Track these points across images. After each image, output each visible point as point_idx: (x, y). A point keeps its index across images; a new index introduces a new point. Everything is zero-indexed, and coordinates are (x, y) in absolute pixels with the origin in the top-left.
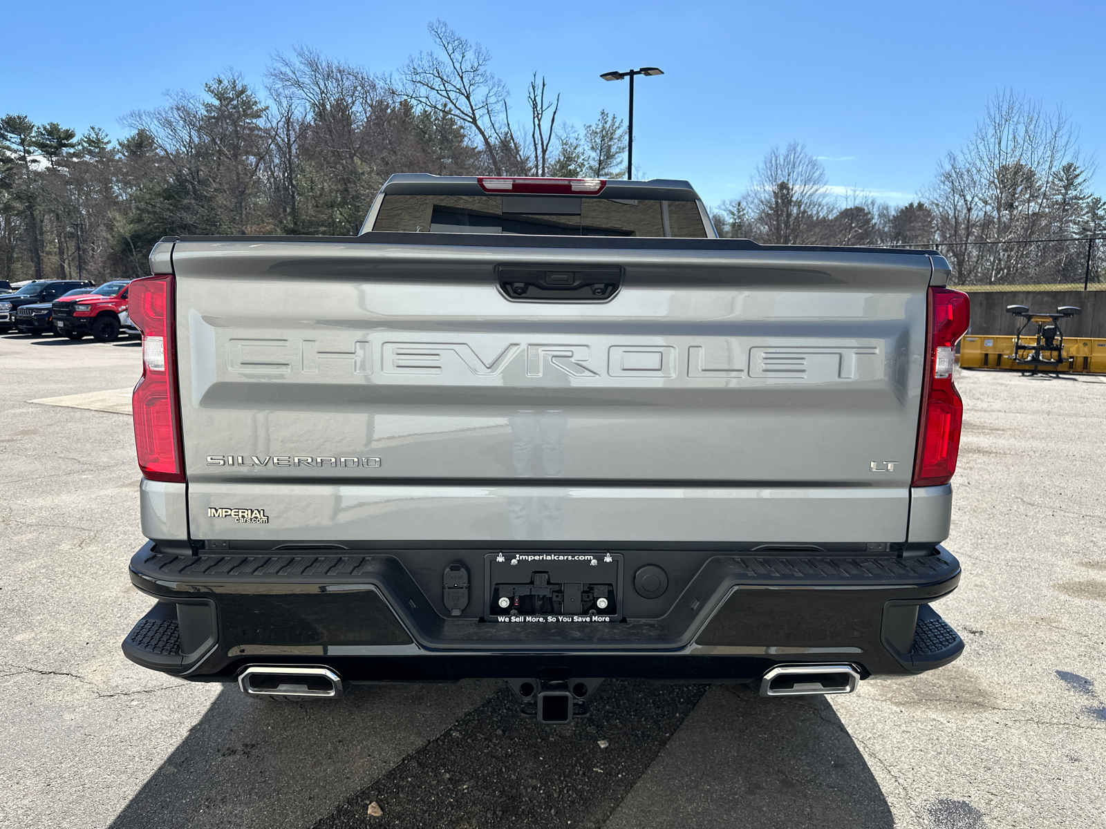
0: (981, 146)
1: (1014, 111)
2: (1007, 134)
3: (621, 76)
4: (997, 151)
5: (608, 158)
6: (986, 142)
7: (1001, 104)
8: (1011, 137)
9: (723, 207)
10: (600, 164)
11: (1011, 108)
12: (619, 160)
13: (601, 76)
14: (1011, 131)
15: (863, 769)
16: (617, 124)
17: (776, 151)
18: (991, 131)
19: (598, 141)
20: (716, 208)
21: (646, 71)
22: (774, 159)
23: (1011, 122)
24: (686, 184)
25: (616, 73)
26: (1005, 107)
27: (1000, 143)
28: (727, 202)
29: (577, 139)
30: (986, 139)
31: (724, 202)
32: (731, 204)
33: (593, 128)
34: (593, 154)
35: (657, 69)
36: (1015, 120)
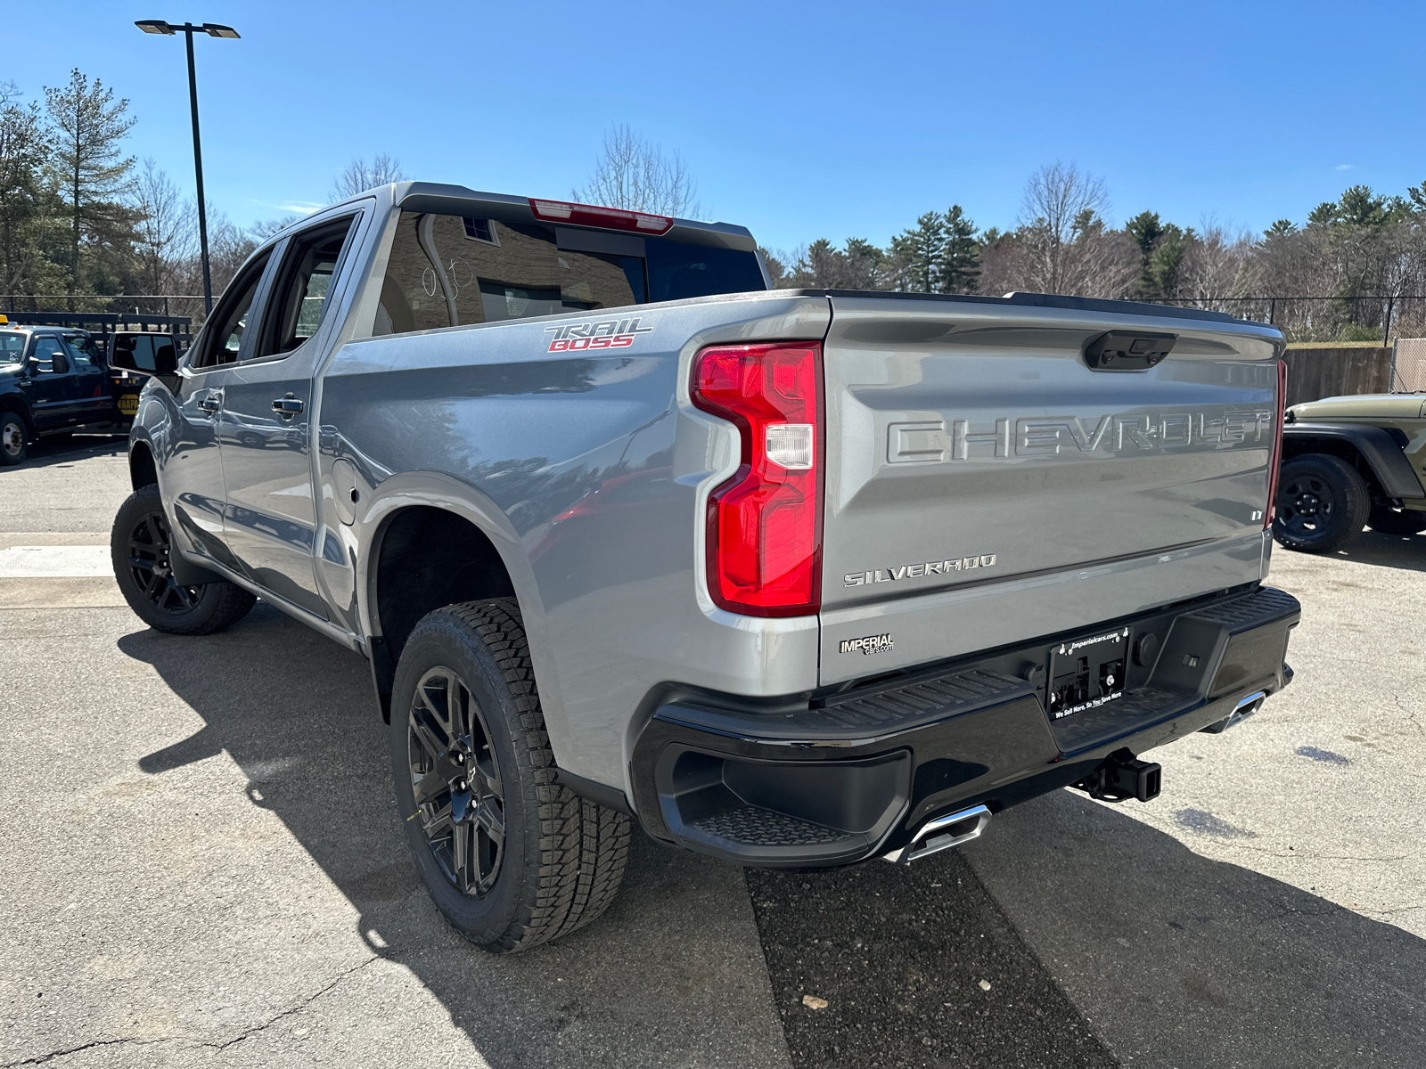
0: (602, 188)
1: (633, 153)
2: (627, 179)
3: (172, 29)
4: (619, 197)
5: (93, 143)
6: (608, 185)
7: (619, 141)
8: (631, 181)
9: (258, 231)
10: (78, 151)
11: (629, 148)
13: (136, 23)
14: (631, 174)
16: (102, 95)
17: (359, 164)
18: (613, 174)
19: (73, 115)
20: (248, 232)
21: (213, 29)
23: (630, 164)
25: (163, 23)
26: (624, 146)
27: (621, 189)
28: (264, 224)
29: (33, 108)
30: (608, 181)
31: (260, 224)
32: (269, 228)
34: (64, 134)
35: (232, 29)
36: (634, 161)
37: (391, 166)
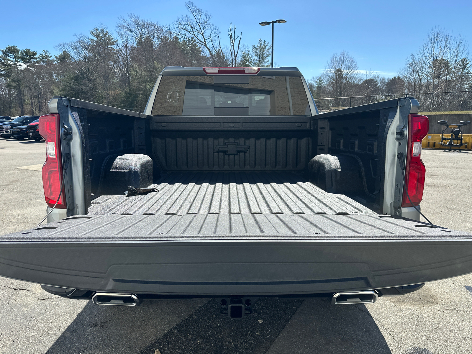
0: (425, 51)
1: (440, 36)
2: (437, 46)
3: (268, 24)
4: (432, 53)
5: (263, 59)
6: (428, 50)
7: (434, 33)
8: (438, 47)
9: (313, 80)
10: (259, 62)
11: (438, 34)
12: (267, 60)
13: (259, 24)
14: (439, 44)
15: (378, 333)
16: (266, 44)
17: (335, 55)
18: (430, 45)
19: (258, 52)
20: (310, 80)
21: (279, 21)
22: (335, 58)
23: (439, 40)
24: (296, 69)
25: (266, 22)
26: (436, 34)
27: (434, 50)
28: (315, 78)
29: (248, 51)
30: (428, 48)
31: (313, 77)
32: (316, 79)
33: (256, 46)
34: (256, 58)
35: (284, 20)
36: (441, 39)
37: (346, 54)
